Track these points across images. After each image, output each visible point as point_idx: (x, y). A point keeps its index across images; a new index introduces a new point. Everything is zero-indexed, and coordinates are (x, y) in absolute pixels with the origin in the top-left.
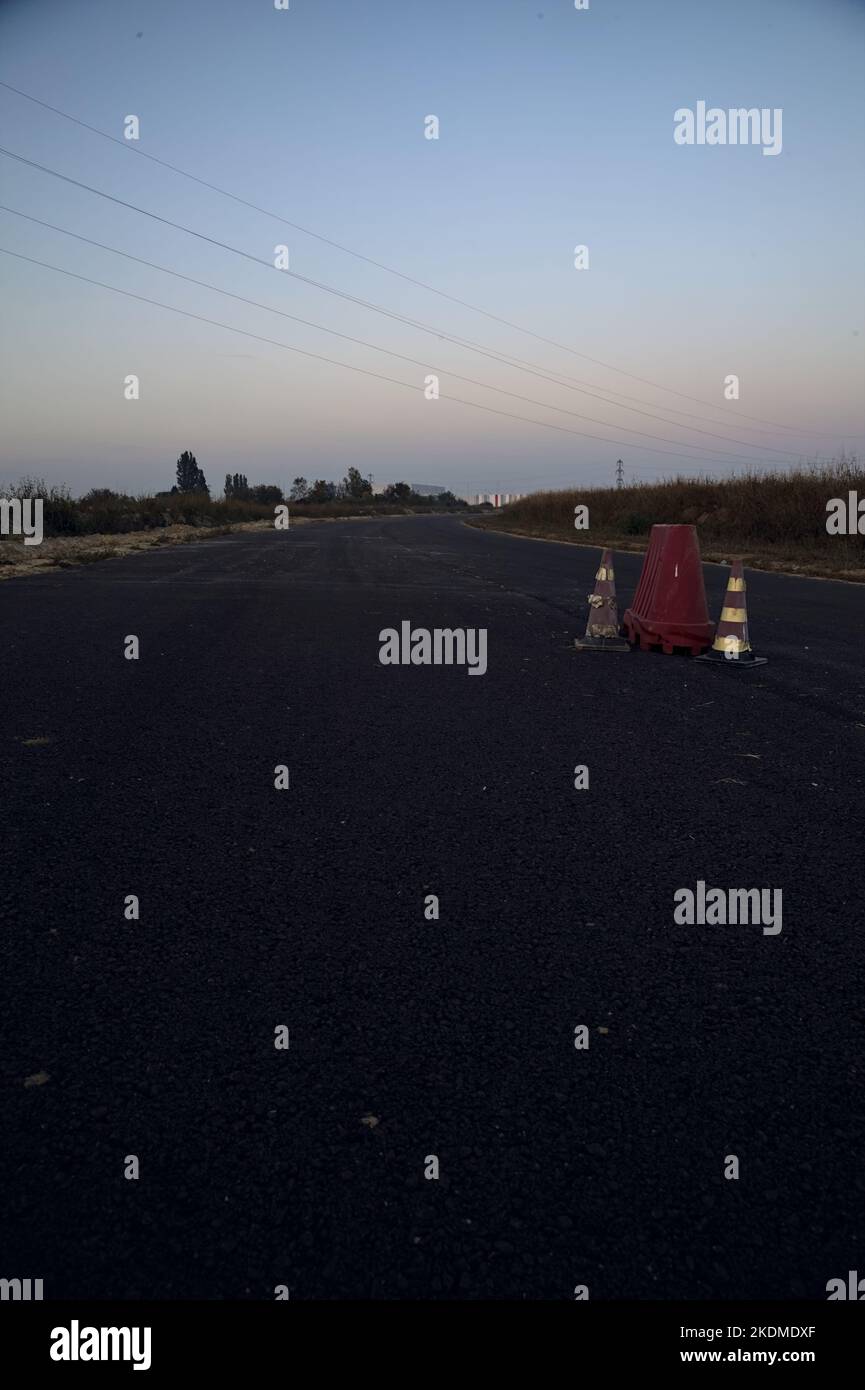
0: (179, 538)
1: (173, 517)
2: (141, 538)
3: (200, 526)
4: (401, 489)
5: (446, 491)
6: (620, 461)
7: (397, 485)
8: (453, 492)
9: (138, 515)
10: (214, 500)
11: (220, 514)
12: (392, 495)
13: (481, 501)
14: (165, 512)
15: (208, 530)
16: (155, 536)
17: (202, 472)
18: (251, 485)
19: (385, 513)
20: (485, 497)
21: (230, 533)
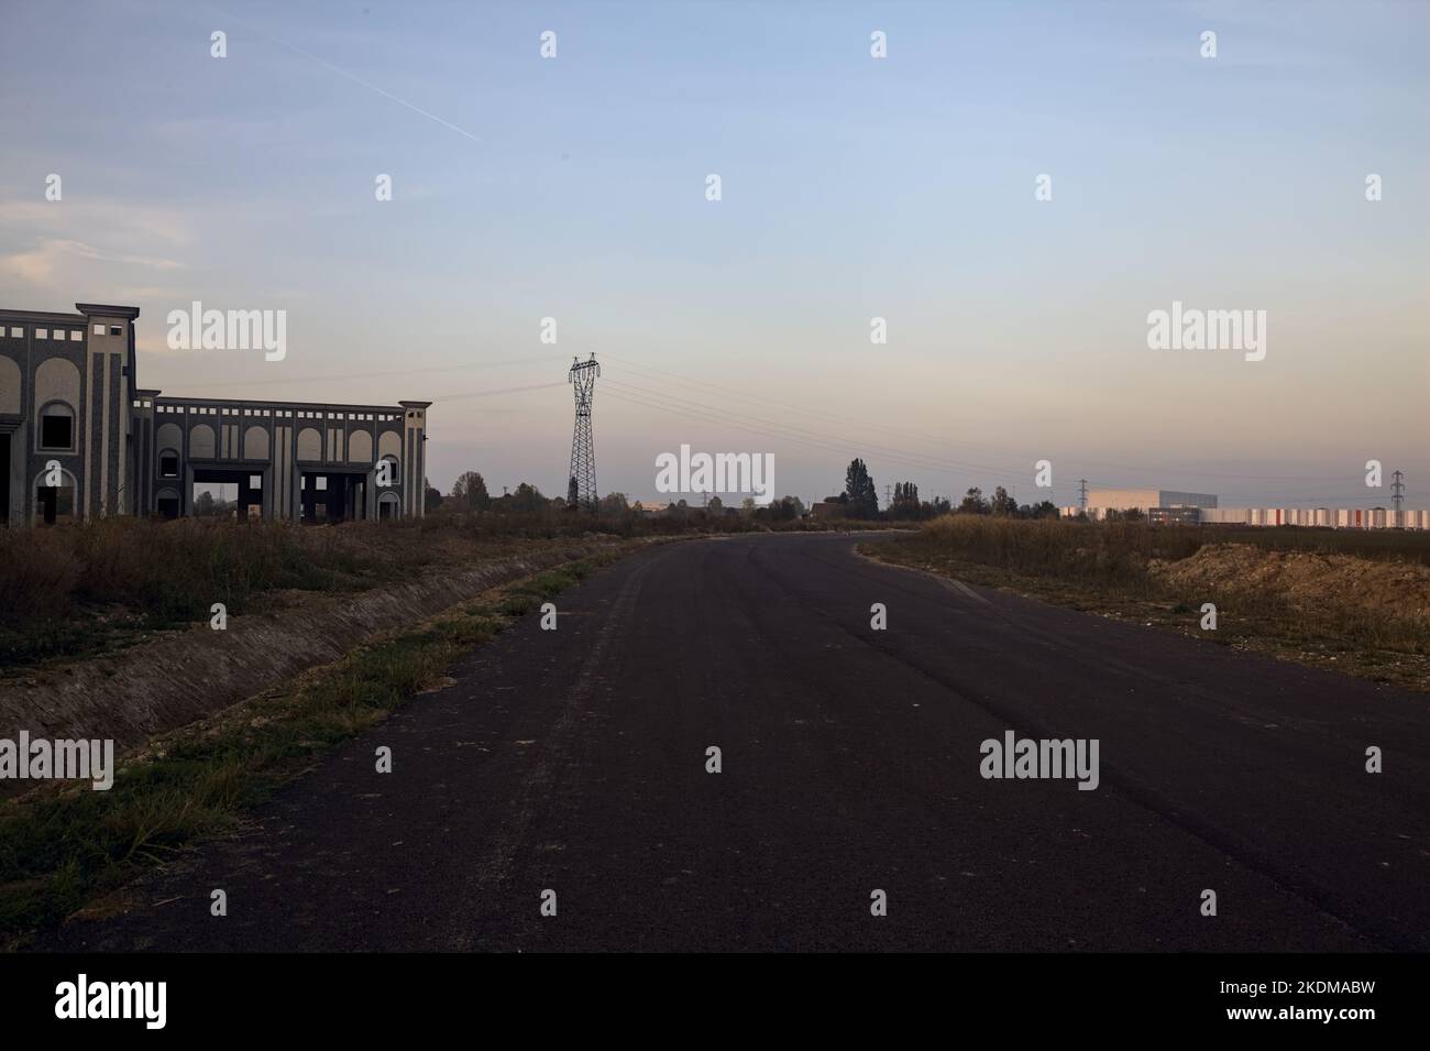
10: (882, 508)
17: (871, 479)
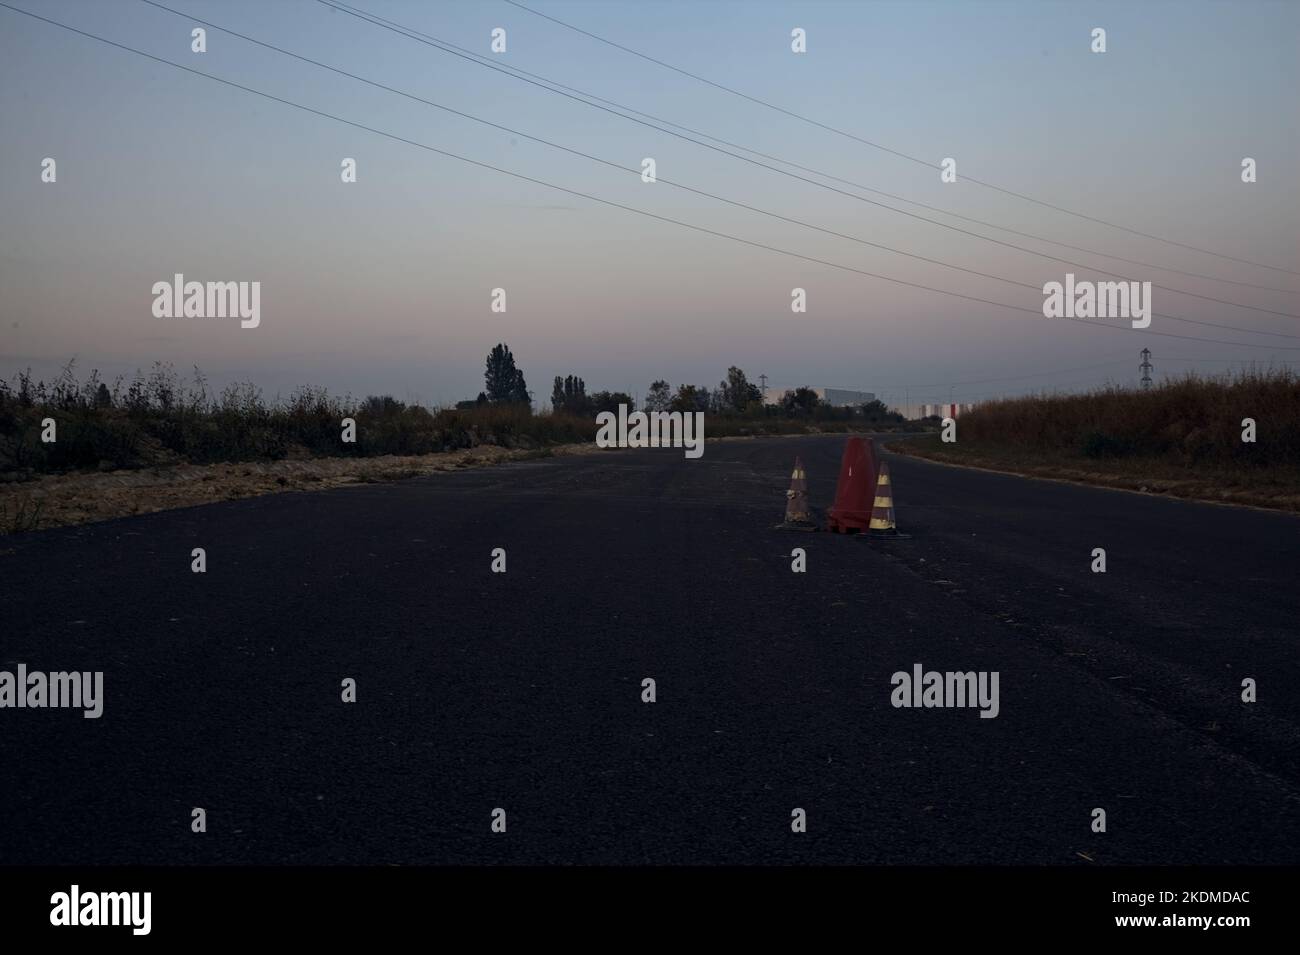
0: (488, 460)
1: (479, 436)
2: (444, 459)
3: (516, 447)
4: (805, 397)
5: (876, 398)
6: (1146, 351)
7: (799, 391)
8: (885, 401)
9: (436, 433)
10: (534, 414)
11: (544, 432)
12: (792, 405)
13: (929, 414)
14: (470, 428)
15: (524, 452)
16: (460, 456)
18: (589, 391)
19: (777, 432)
20: (937, 408)
21: (551, 455)
